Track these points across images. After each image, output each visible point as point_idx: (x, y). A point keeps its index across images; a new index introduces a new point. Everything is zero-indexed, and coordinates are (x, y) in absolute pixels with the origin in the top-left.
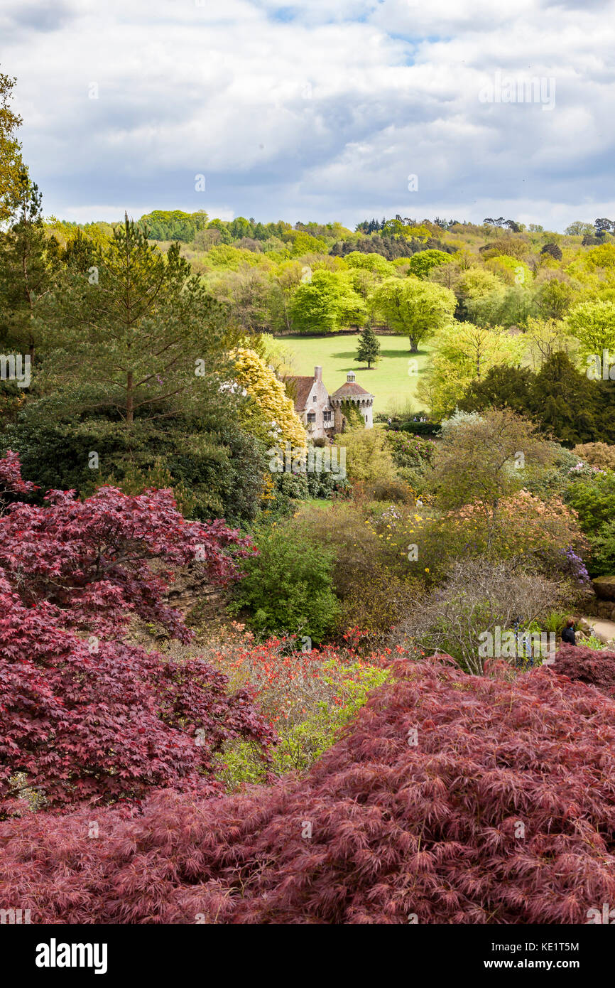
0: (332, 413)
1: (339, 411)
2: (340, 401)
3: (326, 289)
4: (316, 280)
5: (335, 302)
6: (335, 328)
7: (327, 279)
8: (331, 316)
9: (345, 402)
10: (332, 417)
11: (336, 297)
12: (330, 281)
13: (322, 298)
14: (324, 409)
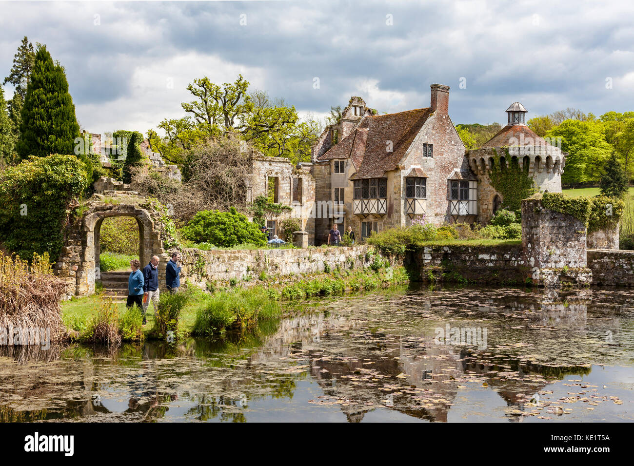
0: (471, 184)
1: (486, 180)
2: (486, 158)
3: (574, 138)
4: (564, 129)
5: (585, 152)
6: (584, 178)
7: (575, 128)
8: (579, 166)
9: (497, 161)
10: (472, 194)
11: (585, 146)
12: (579, 131)
13: (569, 147)
14: (451, 175)
